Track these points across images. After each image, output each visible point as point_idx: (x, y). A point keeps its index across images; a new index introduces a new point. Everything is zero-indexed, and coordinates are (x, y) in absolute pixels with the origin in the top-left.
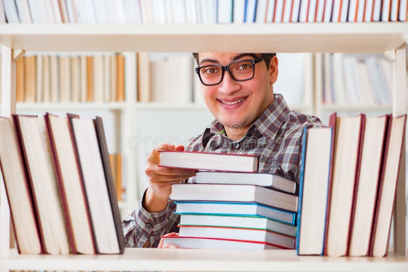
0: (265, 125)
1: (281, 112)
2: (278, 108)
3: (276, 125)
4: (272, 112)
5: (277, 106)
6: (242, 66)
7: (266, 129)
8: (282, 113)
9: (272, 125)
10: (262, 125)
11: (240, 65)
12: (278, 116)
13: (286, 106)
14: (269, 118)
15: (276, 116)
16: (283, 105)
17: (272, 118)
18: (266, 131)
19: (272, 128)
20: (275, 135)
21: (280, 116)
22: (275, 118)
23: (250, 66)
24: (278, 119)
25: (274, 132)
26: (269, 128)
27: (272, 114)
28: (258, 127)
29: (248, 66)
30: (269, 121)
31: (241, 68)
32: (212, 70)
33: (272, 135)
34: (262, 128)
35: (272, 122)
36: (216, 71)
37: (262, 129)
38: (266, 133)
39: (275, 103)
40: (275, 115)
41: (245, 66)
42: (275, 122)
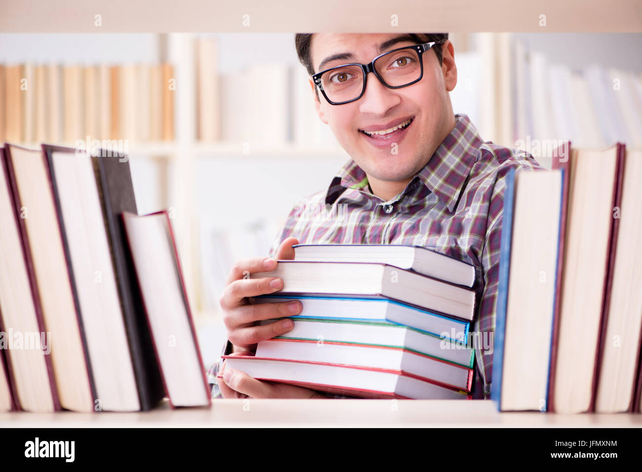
0: (439, 175)
1: (467, 146)
2: (461, 140)
3: (459, 172)
4: (449, 148)
5: (459, 137)
6: (398, 60)
7: (441, 181)
8: (470, 149)
9: (453, 173)
10: (433, 175)
11: (393, 59)
12: (461, 155)
13: (476, 135)
14: (445, 160)
15: (458, 156)
16: (470, 134)
17: (451, 160)
18: (441, 186)
19: (453, 179)
20: (458, 191)
21: (466, 154)
22: (458, 160)
23: (413, 60)
24: (463, 160)
25: (457, 187)
26: (447, 181)
27: (450, 154)
28: (424, 180)
29: (408, 61)
30: (446, 167)
31: (396, 65)
32: (343, 77)
33: (453, 193)
34: (434, 181)
35: (452, 167)
36: (349, 77)
37: (432, 184)
38: (442, 191)
39: (455, 132)
40: (456, 154)
41: (402, 60)
42: (458, 166)
